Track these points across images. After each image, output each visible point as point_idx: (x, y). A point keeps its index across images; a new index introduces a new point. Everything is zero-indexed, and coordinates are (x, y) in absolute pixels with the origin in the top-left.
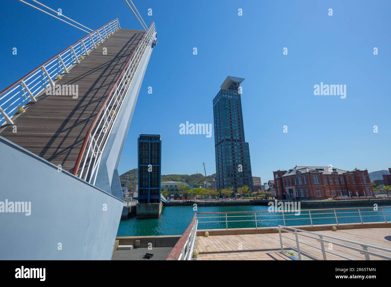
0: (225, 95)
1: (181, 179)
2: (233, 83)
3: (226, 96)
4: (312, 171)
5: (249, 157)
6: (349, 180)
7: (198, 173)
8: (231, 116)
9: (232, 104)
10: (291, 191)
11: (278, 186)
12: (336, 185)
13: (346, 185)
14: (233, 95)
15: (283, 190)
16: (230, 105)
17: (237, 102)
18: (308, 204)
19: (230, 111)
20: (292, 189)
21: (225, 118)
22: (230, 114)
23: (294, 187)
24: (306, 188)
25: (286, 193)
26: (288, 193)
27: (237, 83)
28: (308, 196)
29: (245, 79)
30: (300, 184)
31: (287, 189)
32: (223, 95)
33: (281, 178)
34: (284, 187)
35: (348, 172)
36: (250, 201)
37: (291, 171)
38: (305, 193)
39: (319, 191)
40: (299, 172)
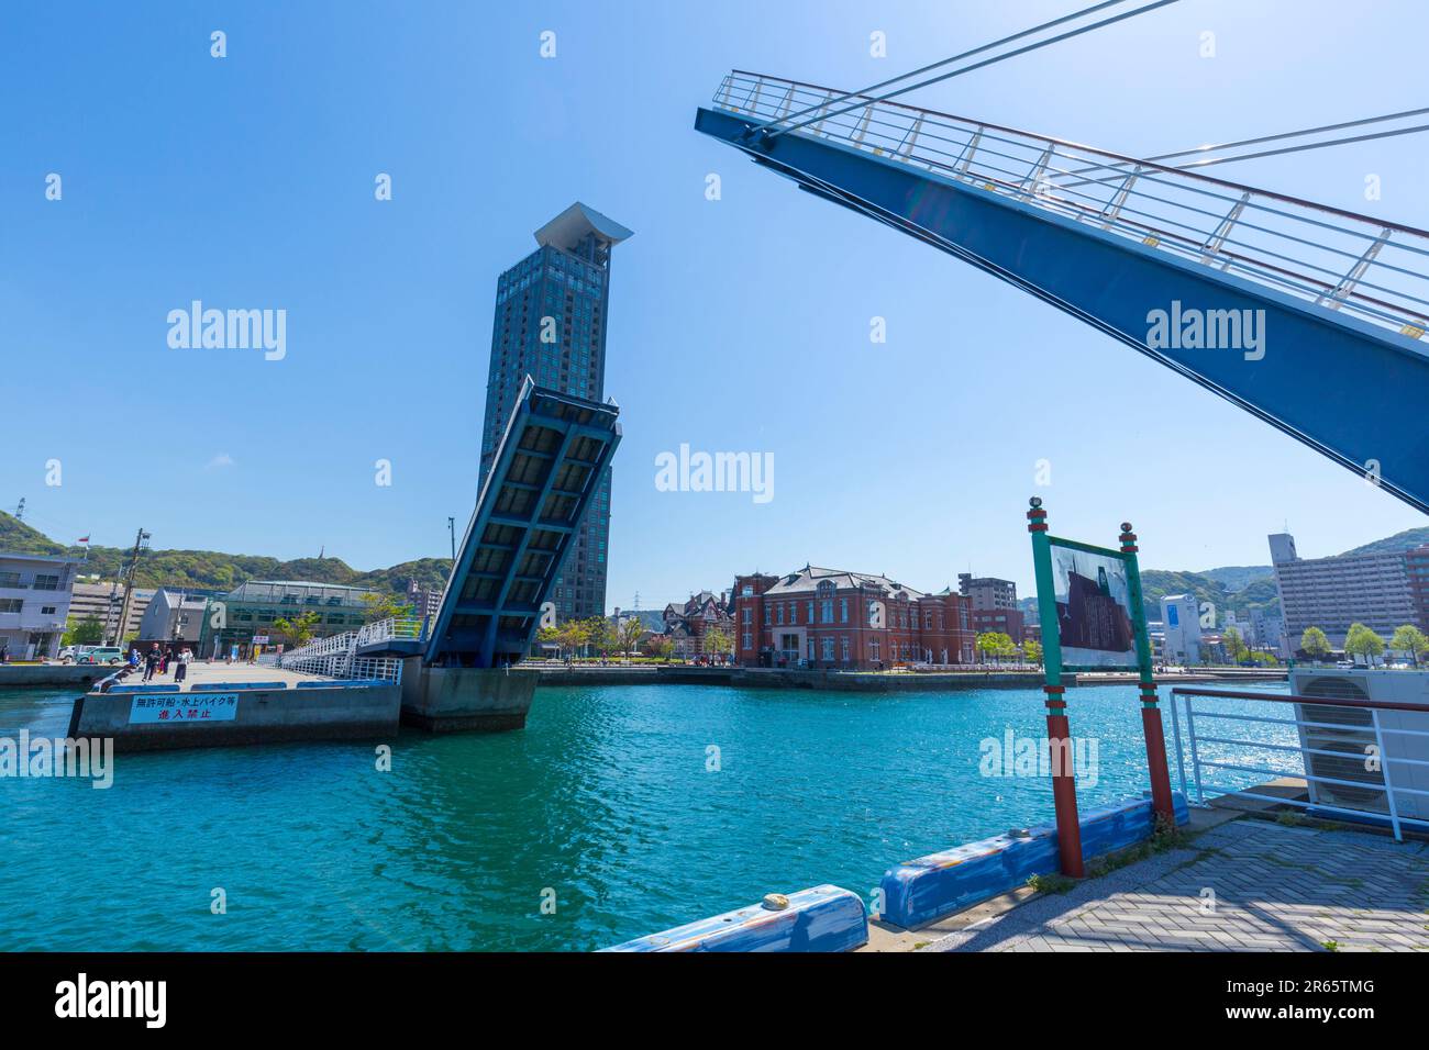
0: (557, 270)
1: (235, 572)
2: (588, 235)
3: (561, 275)
4: (868, 586)
5: (607, 515)
6: (929, 619)
7: (326, 556)
8: (566, 355)
9: (577, 313)
10: (790, 640)
11: (747, 623)
12: (901, 631)
13: (920, 632)
14: (586, 281)
15: (763, 638)
16: (568, 315)
17: (596, 310)
18: (859, 681)
19: (567, 337)
20: (795, 637)
21: (545, 359)
22: (566, 348)
23: (805, 628)
24: (843, 633)
25: (773, 647)
26: (779, 646)
27: (603, 240)
28: (846, 659)
29: (633, 233)
30: (825, 620)
31: (777, 634)
32: (551, 270)
33: (764, 597)
34: (770, 628)
35: (928, 596)
36: (659, 669)
37: (793, 579)
38: (838, 650)
39: (876, 645)
40: (829, 583)
